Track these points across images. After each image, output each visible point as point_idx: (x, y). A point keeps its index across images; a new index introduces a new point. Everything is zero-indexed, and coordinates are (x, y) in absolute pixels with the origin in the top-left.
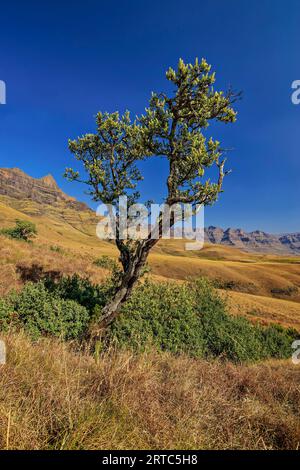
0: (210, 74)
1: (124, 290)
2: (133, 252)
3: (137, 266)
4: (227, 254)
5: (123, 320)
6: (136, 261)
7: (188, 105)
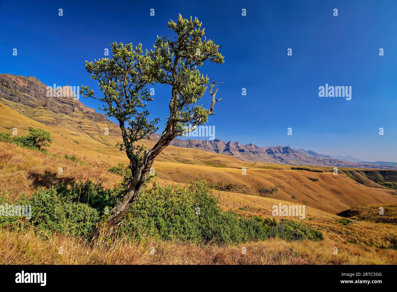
0: (201, 29)
1: (132, 193)
2: (141, 160)
3: (144, 172)
4: (228, 163)
5: (130, 219)
6: (143, 168)
7: (185, 49)
